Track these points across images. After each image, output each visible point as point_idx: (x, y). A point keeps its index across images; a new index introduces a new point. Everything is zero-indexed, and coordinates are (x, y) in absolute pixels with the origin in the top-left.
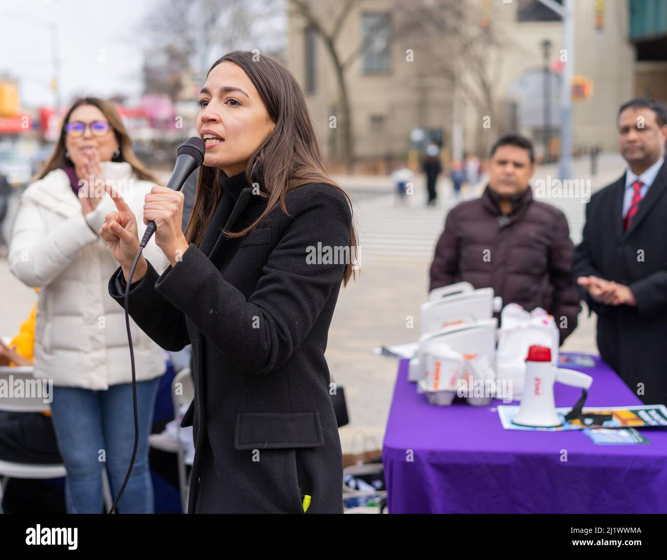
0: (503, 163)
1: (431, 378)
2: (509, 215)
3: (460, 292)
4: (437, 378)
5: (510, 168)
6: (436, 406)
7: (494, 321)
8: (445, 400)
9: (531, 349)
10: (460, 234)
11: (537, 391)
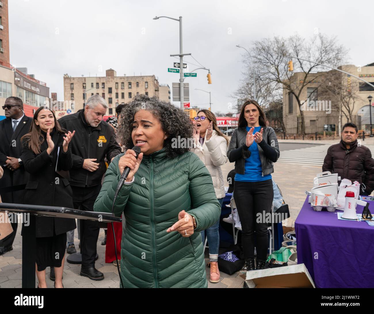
0: (347, 132)
1: (315, 202)
2: (349, 150)
3: (327, 174)
4: (316, 202)
5: (349, 134)
6: (316, 211)
7: (337, 184)
8: (319, 209)
9: (347, 193)
10: (332, 156)
11: (349, 207)
